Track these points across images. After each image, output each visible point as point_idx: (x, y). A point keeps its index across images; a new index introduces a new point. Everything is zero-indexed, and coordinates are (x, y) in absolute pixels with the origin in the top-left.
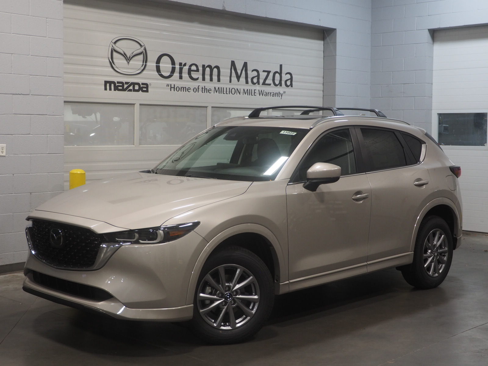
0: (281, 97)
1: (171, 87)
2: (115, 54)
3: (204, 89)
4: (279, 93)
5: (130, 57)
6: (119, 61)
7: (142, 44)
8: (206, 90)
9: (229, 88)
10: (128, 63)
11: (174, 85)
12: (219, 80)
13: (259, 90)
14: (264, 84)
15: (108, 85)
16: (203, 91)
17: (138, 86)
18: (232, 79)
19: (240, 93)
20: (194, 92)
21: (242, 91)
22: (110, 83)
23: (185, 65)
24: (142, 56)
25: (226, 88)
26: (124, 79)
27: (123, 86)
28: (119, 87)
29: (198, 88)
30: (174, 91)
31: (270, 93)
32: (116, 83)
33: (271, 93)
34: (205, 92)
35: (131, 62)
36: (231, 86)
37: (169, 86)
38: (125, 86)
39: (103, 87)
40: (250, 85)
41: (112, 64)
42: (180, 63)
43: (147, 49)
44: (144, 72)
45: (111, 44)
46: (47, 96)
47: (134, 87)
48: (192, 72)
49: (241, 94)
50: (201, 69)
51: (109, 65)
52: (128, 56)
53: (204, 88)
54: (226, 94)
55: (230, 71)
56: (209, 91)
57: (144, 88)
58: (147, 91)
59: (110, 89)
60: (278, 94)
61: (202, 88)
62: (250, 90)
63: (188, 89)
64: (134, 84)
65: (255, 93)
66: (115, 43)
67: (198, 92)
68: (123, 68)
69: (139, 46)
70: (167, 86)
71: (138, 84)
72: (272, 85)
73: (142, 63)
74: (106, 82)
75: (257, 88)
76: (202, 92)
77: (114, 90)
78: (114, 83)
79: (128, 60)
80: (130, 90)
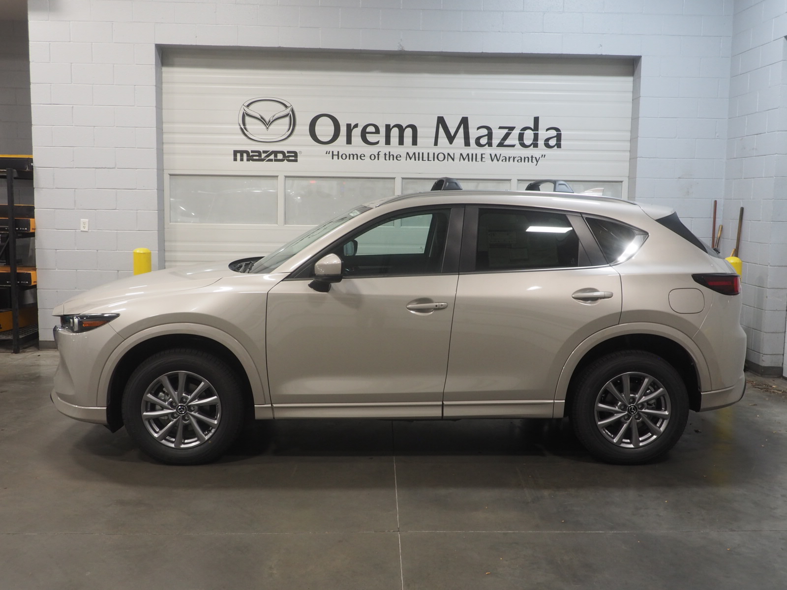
0: (536, 162)
1: (333, 155)
2: (247, 119)
3: (387, 156)
4: (532, 157)
5: (270, 121)
6: (253, 126)
7: (288, 105)
8: (391, 156)
9: (434, 154)
10: (267, 128)
11: (338, 152)
12: (415, 142)
13: (491, 155)
14: (501, 145)
15: (239, 155)
16: (387, 158)
17: (281, 154)
18: (439, 140)
19: (453, 160)
20: (371, 159)
21: (457, 156)
22: (242, 153)
23: (356, 126)
24: (287, 119)
25: (428, 153)
26: (261, 148)
27: (260, 155)
28: (254, 156)
29: (378, 155)
30: (338, 159)
31: (512, 158)
32: (250, 152)
33: (514, 158)
34: (389, 160)
35: (271, 127)
36: (437, 150)
37: (329, 153)
38: (263, 156)
39: (232, 157)
40: (472, 148)
41: (244, 131)
42: (347, 124)
43: (295, 110)
44: (291, 138)
45: (242, 108)
46: (137, 169)
47: (276, 156)
48: (367, 135)
49: (456, 160)
50: (383, 130)
51: (240, 132)
52: (267, 120)
53: (388, 153)
54: (428, 160)
55: (435, 130)
56: (397, 157)
57: (292, 157)
58: (296, 161)
59: (242, 160)
60: (530, 159)
61: (385, 154)
62: (472, 154)
63: (361, 157)
64: (276, 153)
65: (482, 158)
66: (248, 106)
67: (378, 159)
68: (258, 134)
69: (283, 108)
70: (326, 153)
71: (283, 153)
72: (518, 146)
73: (287, 127)
74: (235, 152)
75: (487, 150)
76: (385, 159)
77: (247, 161)
78: (247, 152)
79: (267, 125)
80: (271, 160)
